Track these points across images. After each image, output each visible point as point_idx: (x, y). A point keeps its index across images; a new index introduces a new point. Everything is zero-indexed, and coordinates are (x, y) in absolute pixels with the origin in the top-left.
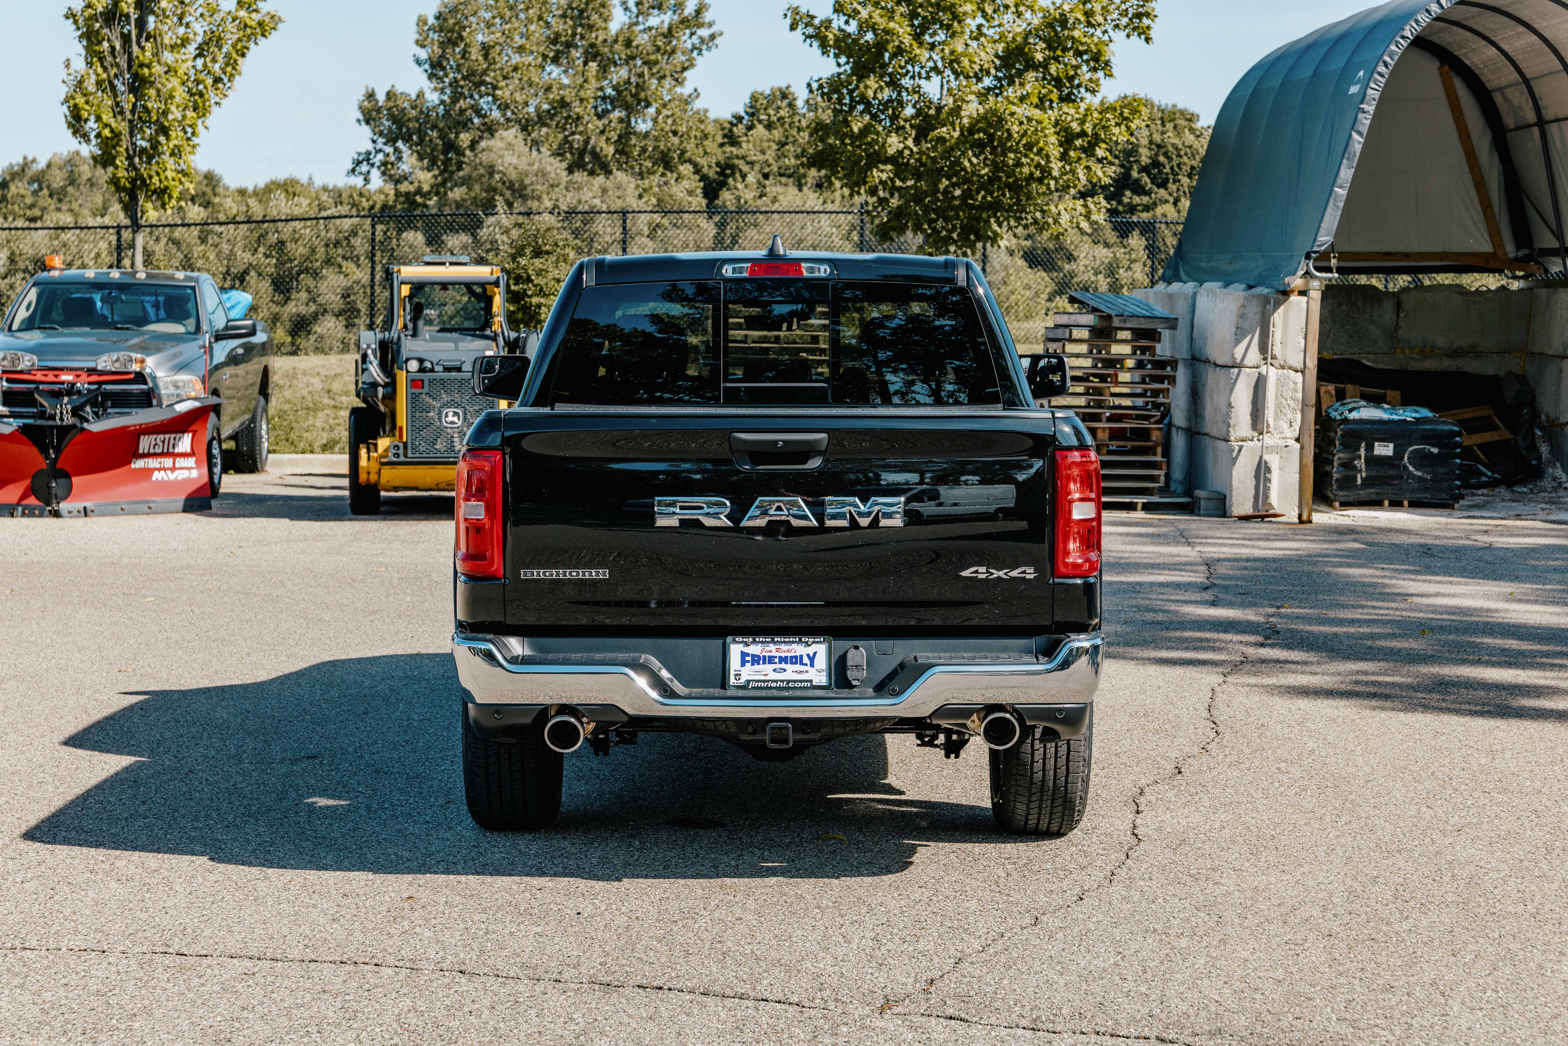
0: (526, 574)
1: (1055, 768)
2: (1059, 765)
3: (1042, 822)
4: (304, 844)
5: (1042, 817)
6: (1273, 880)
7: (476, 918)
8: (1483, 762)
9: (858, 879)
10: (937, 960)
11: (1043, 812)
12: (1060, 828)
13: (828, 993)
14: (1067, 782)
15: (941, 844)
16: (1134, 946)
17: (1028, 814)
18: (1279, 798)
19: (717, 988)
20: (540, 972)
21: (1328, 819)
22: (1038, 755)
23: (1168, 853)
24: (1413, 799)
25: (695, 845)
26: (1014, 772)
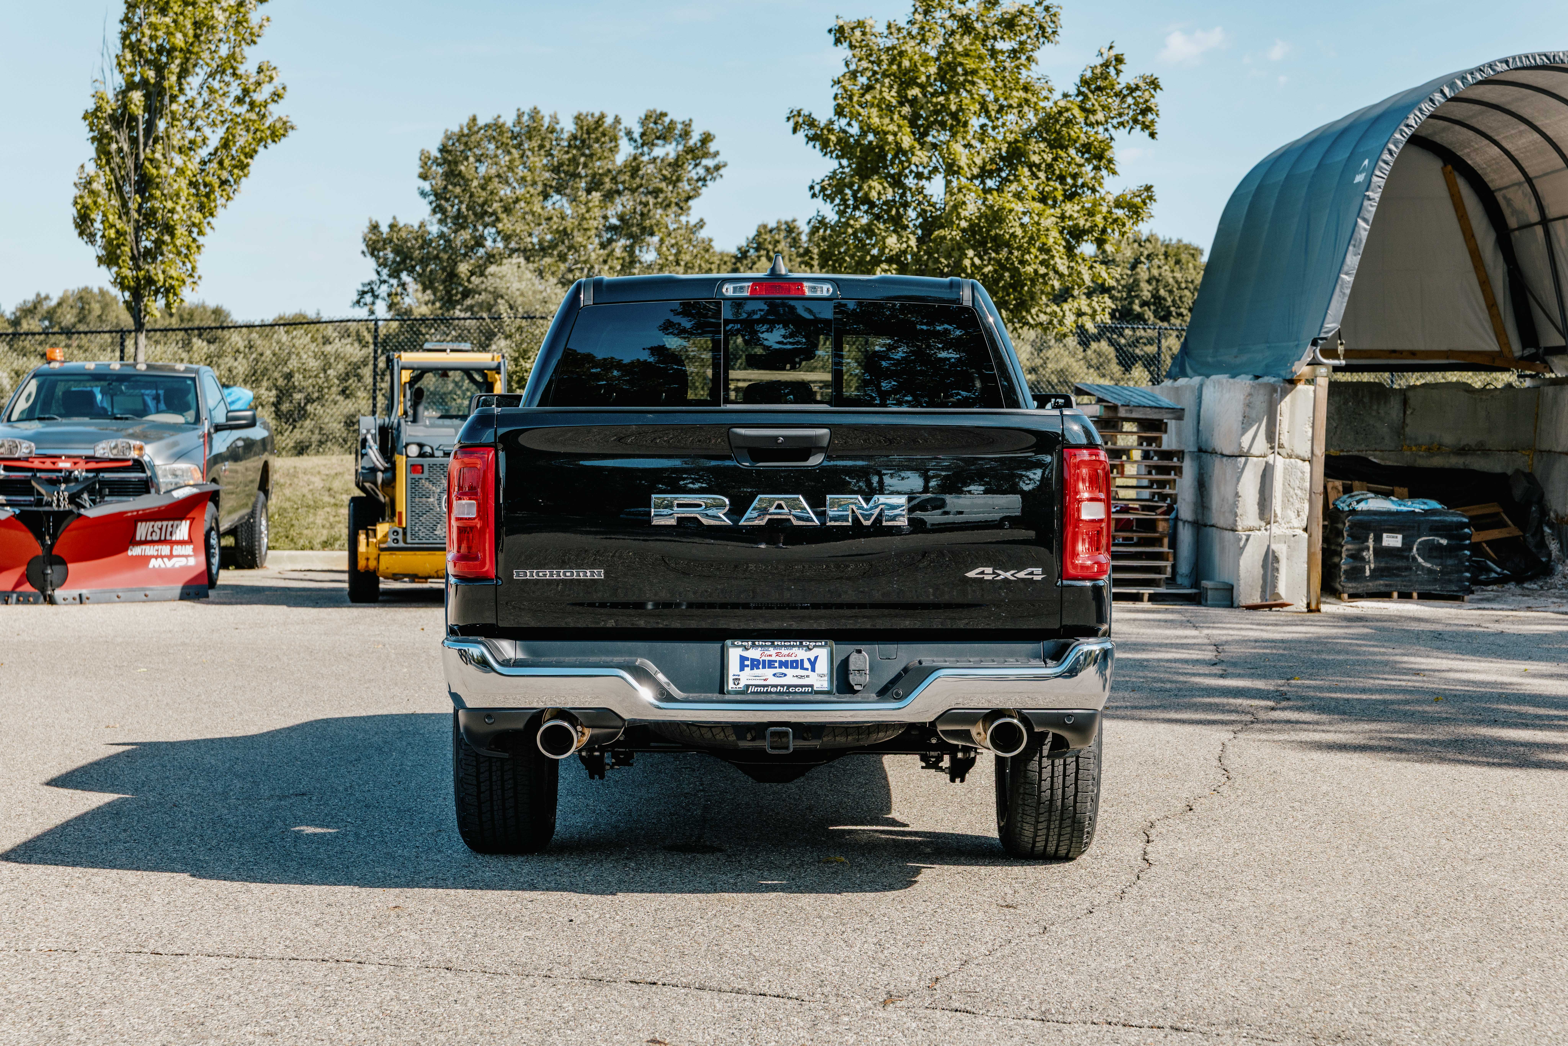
0: (518, 575)
1: (1064, 787)
2: (1068, 783)
3: (1050, 844)
4: (288, 863)
5: (1050, 839)
6: (1289, 897)
7: (464, 924)
8: (1503, 803)
9: (861, 894)
10: (942, 962)
11: (1051, 833)
12: (1069, 851)
13: (828, 988)
14: (1075, 802)
15: (946, 867)
16: (1146, 951)
17: (1036, 836)
18: (1294, 831)
19: (714, 984)
20: (529, 969)
21: (1345, 847)
22: (1046, 773)
23: (1180, 875)
24: (1432, 833)
25: (693, 866)
26: (1021, 791)
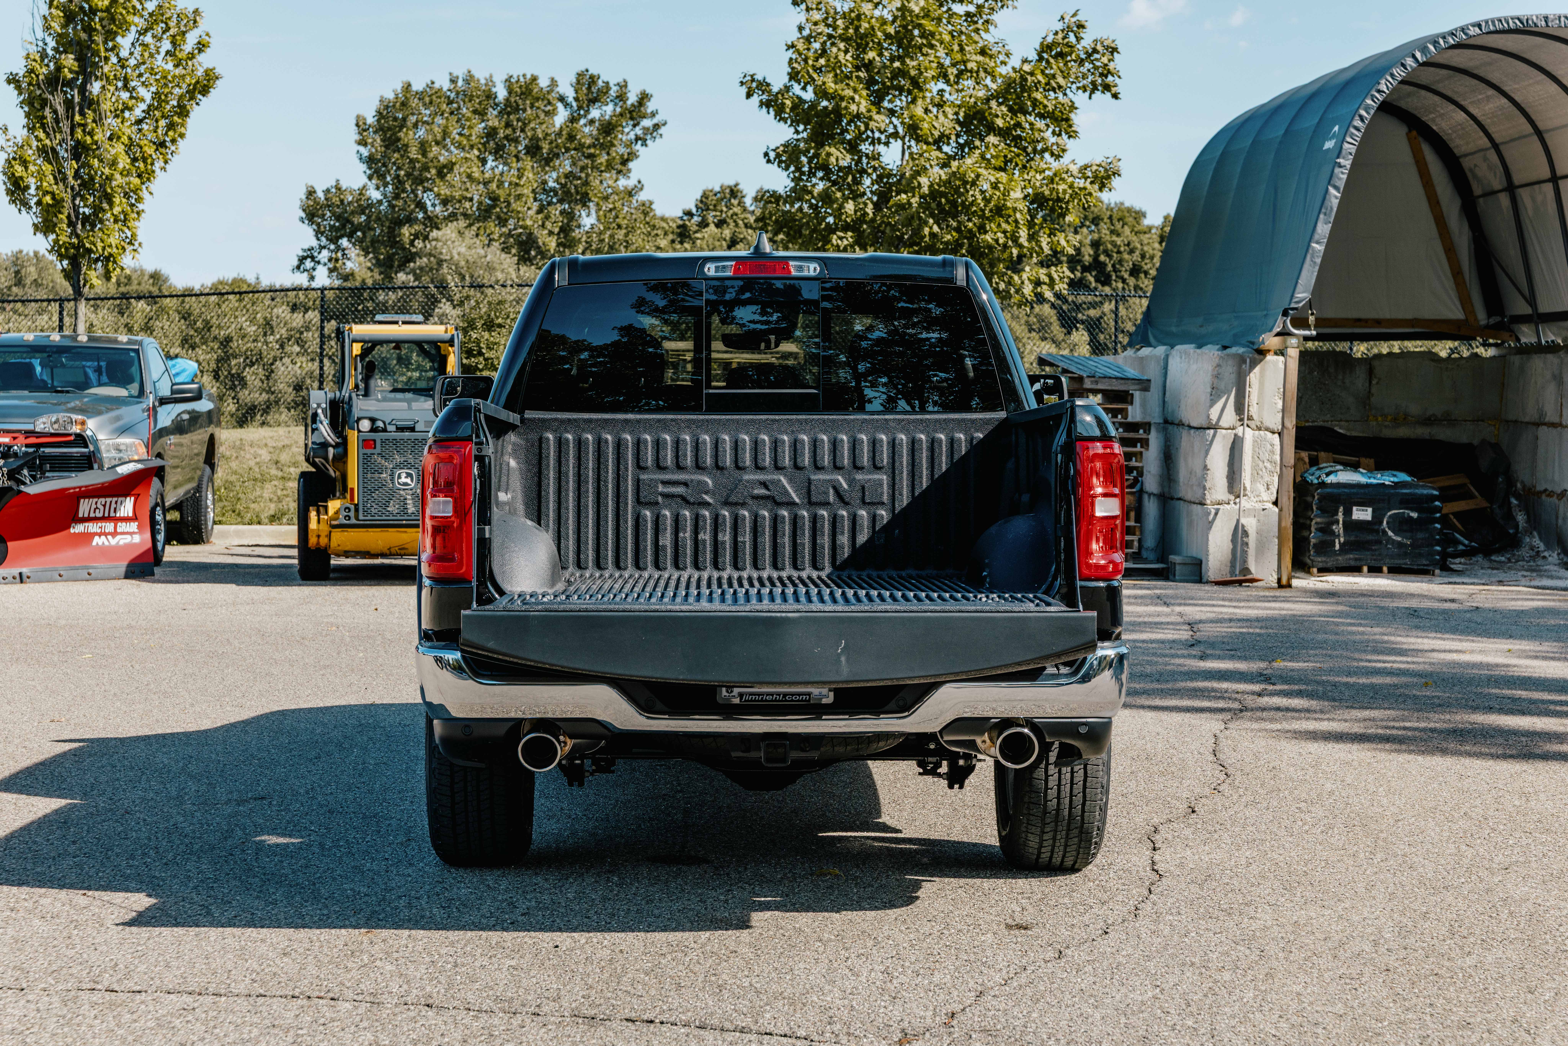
1: (1071, 795)
2: (1075, 792)
3: (1055, 855)
4: (250, 880)
5: (1056, 850)
6: (1313, 915)
7: (443, 951)
8: (1517, 803)
9: (861, 913)
10: (956, 993)
11: (1058, 844)
12: (1075, 862)
13: (838, 1026)
14: (1083, 811)
15: (946, 880)
16: (1172, 979)
17: (1041, 847)
18: (1305, 836)
19: (715, 1022)
20: (516, 1004)
21: (1362, 855)
22: (1053, 782)
23: (1194, 888)
24: (1449, 838)
25: (679, 881)
26: (1026, 799)
